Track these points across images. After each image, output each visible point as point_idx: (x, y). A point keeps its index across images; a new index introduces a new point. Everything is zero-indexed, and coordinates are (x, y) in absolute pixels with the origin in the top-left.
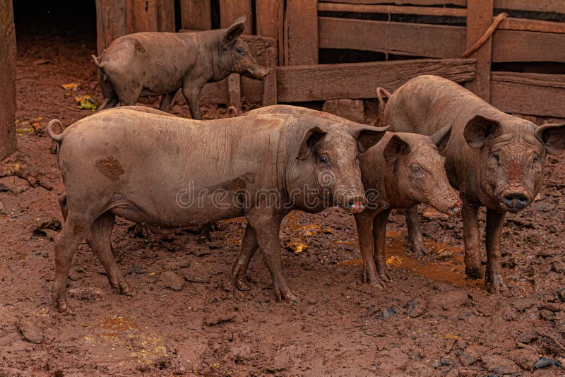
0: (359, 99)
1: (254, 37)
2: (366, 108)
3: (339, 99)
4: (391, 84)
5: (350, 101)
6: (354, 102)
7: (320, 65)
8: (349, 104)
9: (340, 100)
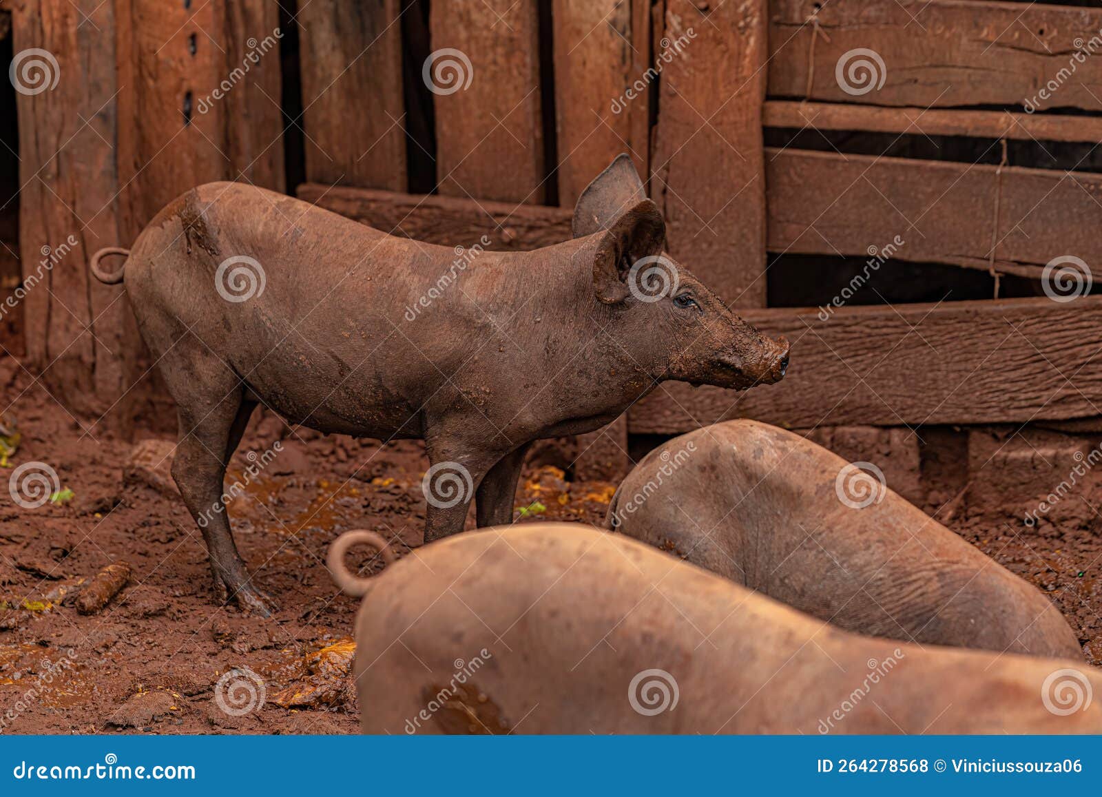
0: (901, 426)
1: (549, 211)
2: (925, 456)
3: (835, 425)
4: (1013, 375)
5: (874, 431)
6: (885, 435)
7: (772, 311)
8: (869, 441)
9: (840, 430)
